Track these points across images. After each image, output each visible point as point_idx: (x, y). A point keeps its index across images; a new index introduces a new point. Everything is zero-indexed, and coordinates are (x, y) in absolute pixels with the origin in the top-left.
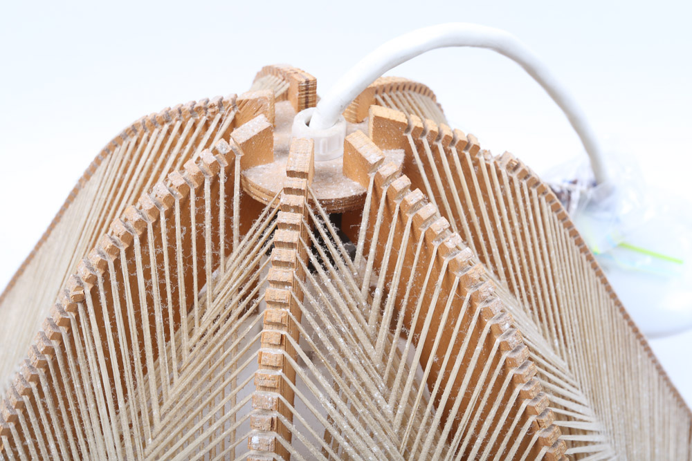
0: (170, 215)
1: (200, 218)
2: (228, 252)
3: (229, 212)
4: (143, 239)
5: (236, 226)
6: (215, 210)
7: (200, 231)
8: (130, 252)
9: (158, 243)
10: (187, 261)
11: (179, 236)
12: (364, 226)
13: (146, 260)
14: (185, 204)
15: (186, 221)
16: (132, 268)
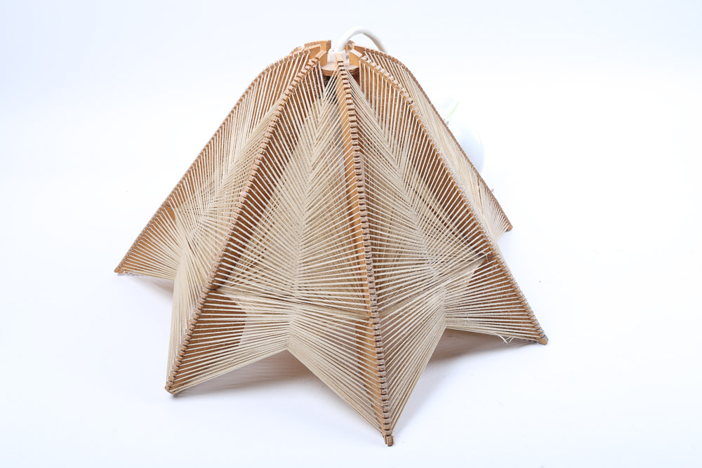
12: (360, 76)
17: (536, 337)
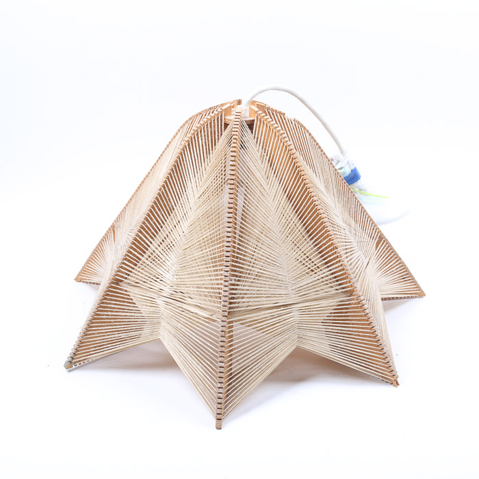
0: (207, 125)
1: (214, 126)
2: (221, 135)
3: (221, 125)
4: (201, 131)
5: (223, 128)
6: (218, 125)
7: (214, 129)
8: (197, 135)
9: (204, 132)
10: (212, 136)
11: (209, 130)
12: (255, 126)
13: (201, 136)
14: (211, 123)
15: (211, 127)
16: (198, 138)
17: (389, 377)
